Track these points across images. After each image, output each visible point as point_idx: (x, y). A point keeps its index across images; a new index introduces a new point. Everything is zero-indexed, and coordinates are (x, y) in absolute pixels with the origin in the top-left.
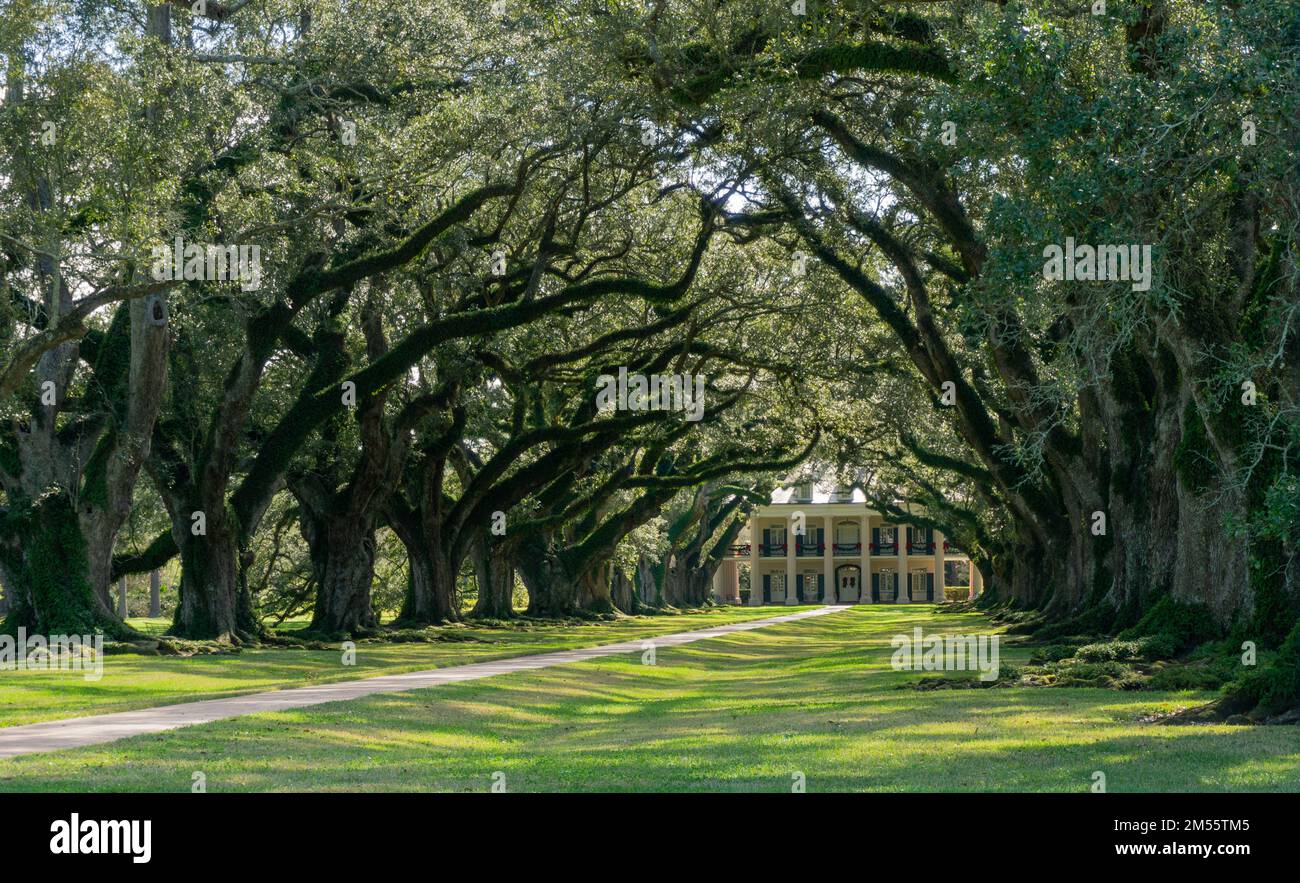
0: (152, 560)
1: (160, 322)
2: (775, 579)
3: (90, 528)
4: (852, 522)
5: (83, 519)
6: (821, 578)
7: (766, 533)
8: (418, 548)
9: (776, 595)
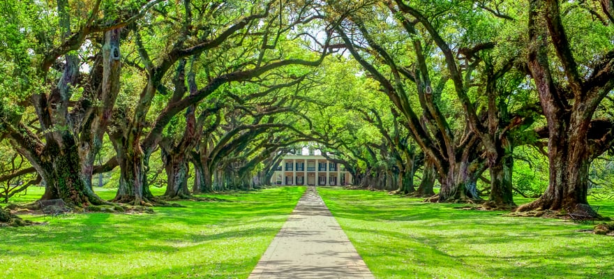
0: (108, 168)
1: (117, 58)
2: (290, 178)
3: (84, 154)
4: (313, 161)
5: (80, 149)
6: (303, 178)
7: (287, 164)
8: (199, 166)
9: (290, 182)
